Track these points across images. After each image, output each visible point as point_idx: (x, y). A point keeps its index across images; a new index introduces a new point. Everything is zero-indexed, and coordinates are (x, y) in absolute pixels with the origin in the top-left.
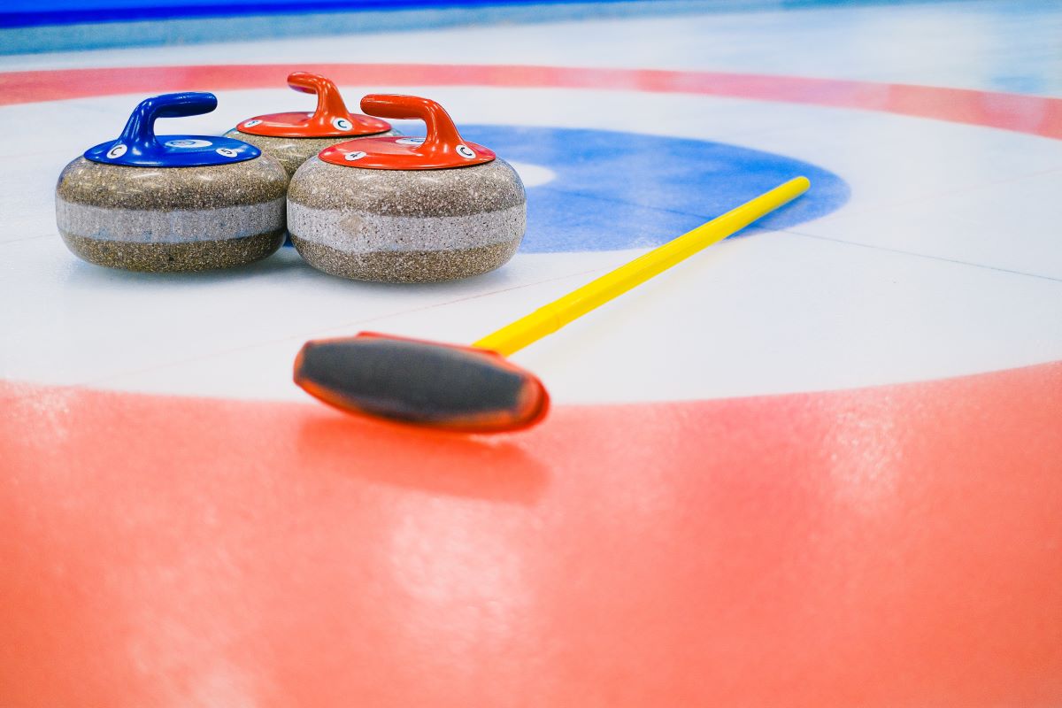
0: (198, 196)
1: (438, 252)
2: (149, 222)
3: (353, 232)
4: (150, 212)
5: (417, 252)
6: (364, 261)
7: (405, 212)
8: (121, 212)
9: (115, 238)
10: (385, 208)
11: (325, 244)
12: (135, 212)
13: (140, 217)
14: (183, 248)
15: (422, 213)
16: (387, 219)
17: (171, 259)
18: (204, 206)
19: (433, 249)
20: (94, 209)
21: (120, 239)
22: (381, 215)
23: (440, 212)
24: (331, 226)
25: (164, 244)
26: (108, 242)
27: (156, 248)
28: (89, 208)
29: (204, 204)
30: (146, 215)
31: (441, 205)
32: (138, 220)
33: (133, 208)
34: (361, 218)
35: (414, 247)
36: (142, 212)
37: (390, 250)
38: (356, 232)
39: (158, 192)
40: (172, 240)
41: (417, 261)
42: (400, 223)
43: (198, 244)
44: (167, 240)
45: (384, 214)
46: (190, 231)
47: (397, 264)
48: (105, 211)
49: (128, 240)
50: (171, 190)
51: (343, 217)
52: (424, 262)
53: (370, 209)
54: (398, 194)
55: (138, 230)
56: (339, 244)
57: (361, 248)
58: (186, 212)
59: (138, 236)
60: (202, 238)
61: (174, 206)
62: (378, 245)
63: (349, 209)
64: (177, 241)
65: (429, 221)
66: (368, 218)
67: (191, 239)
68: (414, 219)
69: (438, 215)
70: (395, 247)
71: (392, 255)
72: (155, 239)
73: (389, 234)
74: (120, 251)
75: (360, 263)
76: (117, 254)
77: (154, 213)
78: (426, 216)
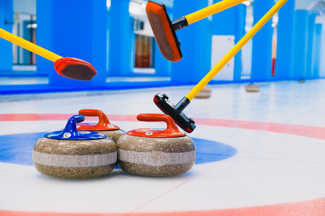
0: (102, 149)
1: (183, 164)
2: (87, 159)
3: (156, 159)
4: (87, 156)
5: (177, 164)
6: (159, 169)
7: (174, 151)
8: (77, 156)
9: (74, 166)
10: (167, 150)
11: (145, 164)
12: (82, 156)
13: (84, 158)
14: (97, 168)
15: (179, 151)
16: (168, 154)
17: (93, 172)
18: (104, 153)
19: (182, 163)
20: (65, 156)
21: (76, 166)
22: (166, 153)
23: (184, 151)
24: (147, 158)
25: (92, 167)
26: (70, 168)
27: (89, 169)
28: (63, 156)
29: (104, 152)
30: (86, 157)
31: (184, 149)
32: (83, 159)
33: (82, 155)
34: (159, 154)
35: (176, 163)
36: (85, 156)
37: (169, 164)
38: (158, 159)
39: (90, 148)
40: (95, 165)
41: (177, 167)
42: (173, 155)
43: (102, 166)
44: (93, 166)
45: (168, 152)
46: (100, 162)
47: (171, 169)
48: (70, 156)
49: (79, 166)
50: (94, 147)
51: (153, 154)
52: (179, 168)
53: (163, 151)
54: (171, 145)
55: (83, 162)
56: (150, 163)
57: (159, 164)
58: (99, 155)
59: (83, 165)
60: (103, 164)
61: (96, 153)
62: (165, 163)
63: (155, 151)
64: (96, 166)
65: (181, 154)
66: (162, 154)
67: (100, 165)
68: (177, 153)
69: (183, 152)
70: (171, 163)
71: (170, 166)
72: (89, 165)
73: (169, 159)
74: (75, 170)
75: (158, 170)
76: (73, 172)
77: (89, 156)
78: (180, 152)
